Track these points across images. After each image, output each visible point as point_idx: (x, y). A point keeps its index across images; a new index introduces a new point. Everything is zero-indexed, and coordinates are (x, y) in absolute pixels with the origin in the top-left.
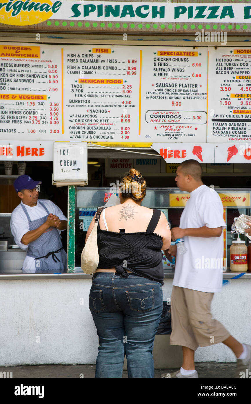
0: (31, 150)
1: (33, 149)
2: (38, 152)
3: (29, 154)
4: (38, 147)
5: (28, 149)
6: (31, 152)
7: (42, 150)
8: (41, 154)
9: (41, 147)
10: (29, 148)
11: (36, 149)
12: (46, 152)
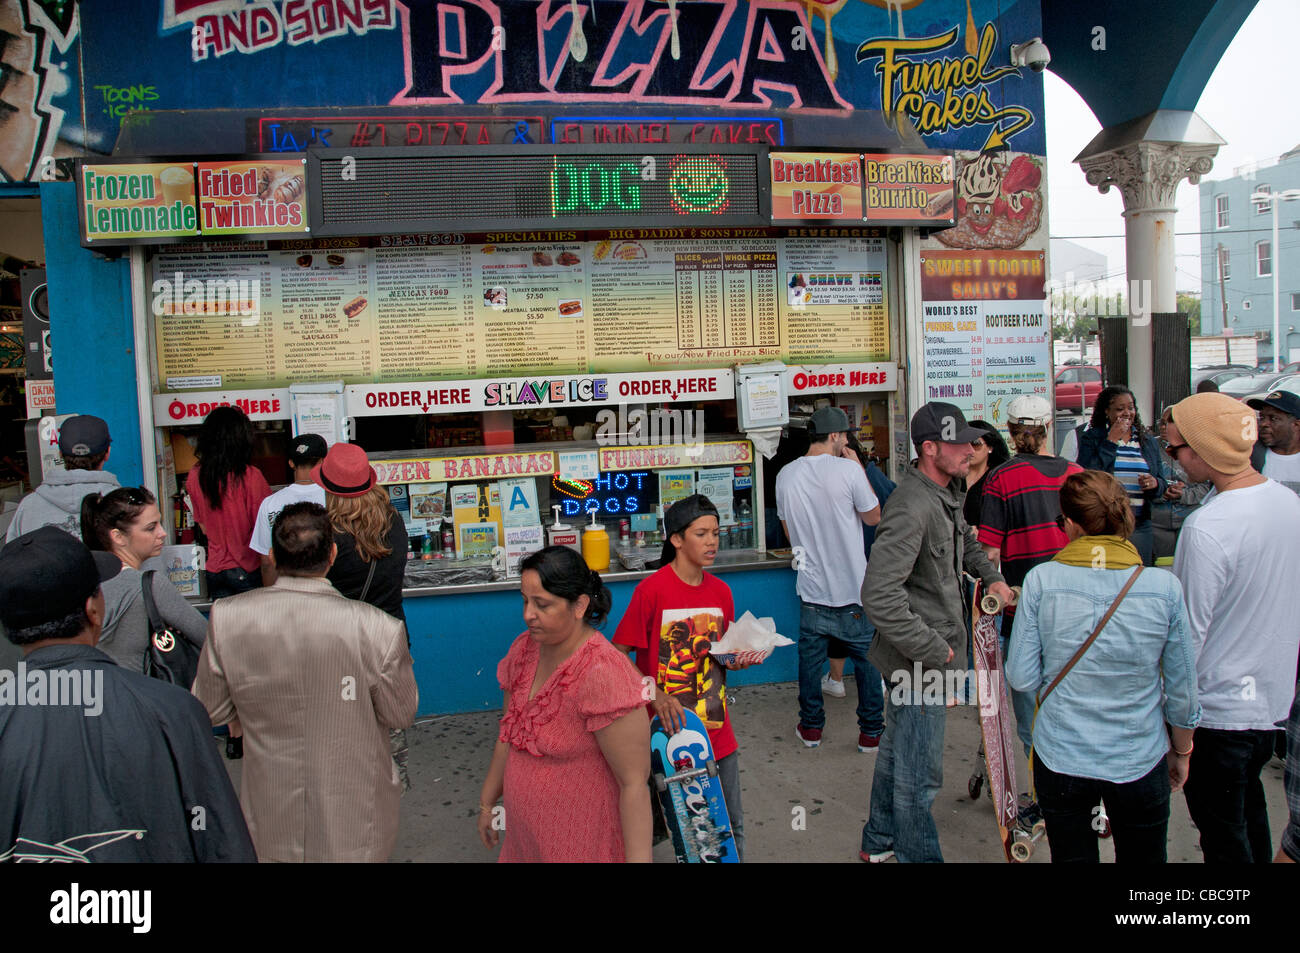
0: (259, 404)
1: (262, 403)
2: (271, 407)
3: (256, 411)
4: (270, 399)
5: (254, 403)
6: (259, 408)
7: (275, 403)
8: (276, 409)
9: (275, 398)
10: (256, 402)
11: (267, 403)
12: (282, 405)
